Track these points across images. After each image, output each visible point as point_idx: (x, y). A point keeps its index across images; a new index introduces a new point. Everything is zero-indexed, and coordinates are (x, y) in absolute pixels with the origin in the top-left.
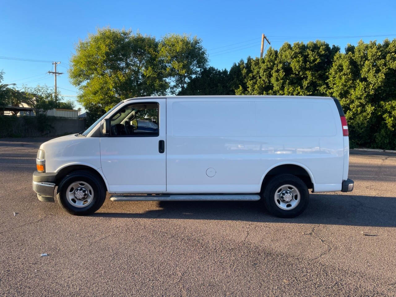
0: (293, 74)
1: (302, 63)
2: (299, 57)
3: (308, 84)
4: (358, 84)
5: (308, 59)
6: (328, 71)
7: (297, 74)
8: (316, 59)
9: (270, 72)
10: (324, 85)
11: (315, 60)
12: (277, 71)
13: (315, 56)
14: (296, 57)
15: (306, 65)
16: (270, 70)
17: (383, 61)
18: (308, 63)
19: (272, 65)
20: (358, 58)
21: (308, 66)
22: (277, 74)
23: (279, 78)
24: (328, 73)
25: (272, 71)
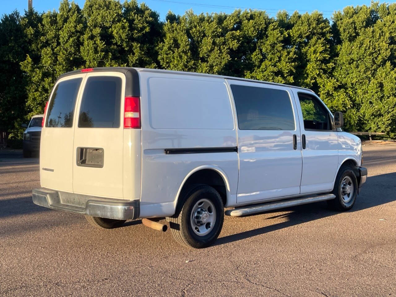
0: (114, 44)
1: (128, 31)
2: (123, 21)
3: (136, 60)
4: (200, 64)
5: (134, 25)
6: (157, 44)
7: (119, 45)
8: (145, 27)
9: (79, 37)
10: (153, 63)
11: (143, 28)
12: (92, 37)
13: (143, 22)
14: (119, 21)
15: (133, 34)
16: (78, 34)
17: (222, 39)
18: (136, 31)
19: (82, 28)
20: (196, 33)
21: (135, 36)
22: (91, 42)
23: (99, 49)
24: (157, 48)
25: (82, 37)
